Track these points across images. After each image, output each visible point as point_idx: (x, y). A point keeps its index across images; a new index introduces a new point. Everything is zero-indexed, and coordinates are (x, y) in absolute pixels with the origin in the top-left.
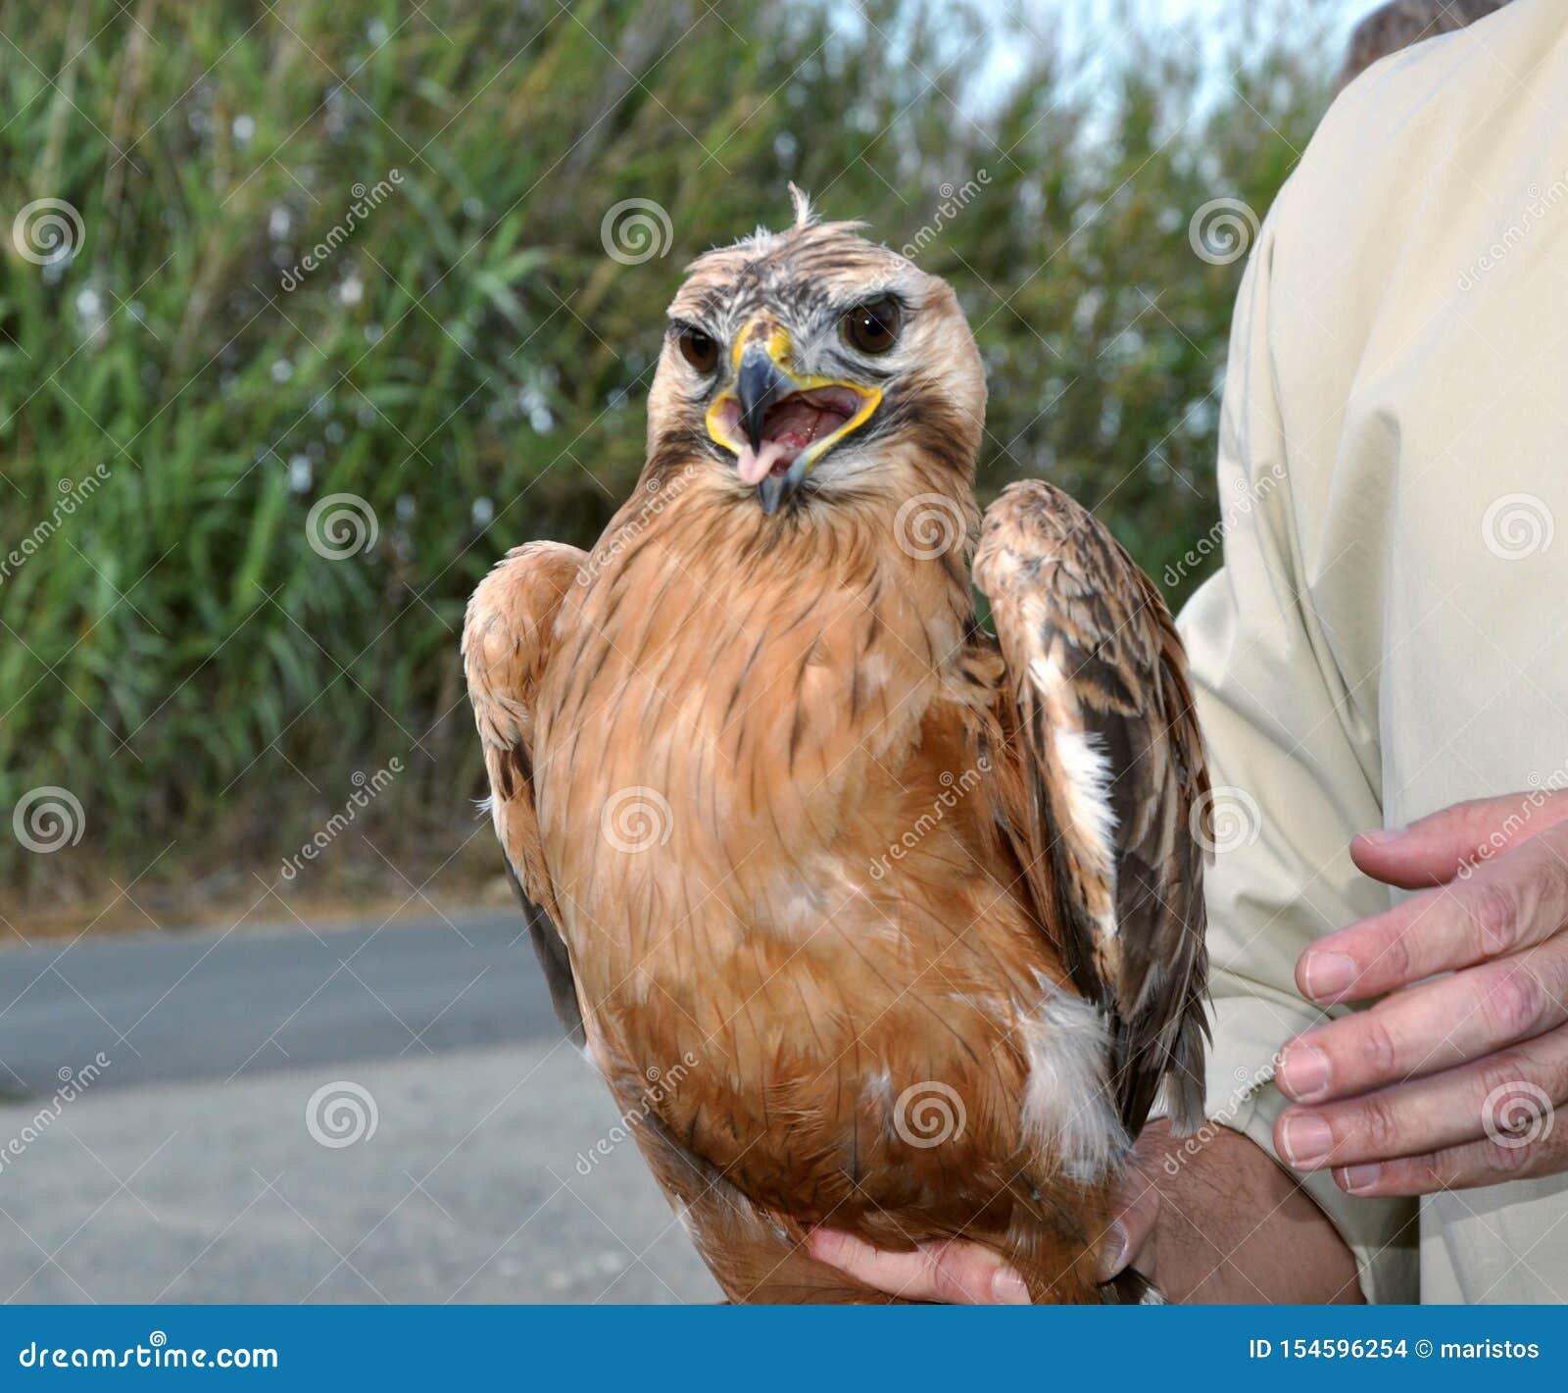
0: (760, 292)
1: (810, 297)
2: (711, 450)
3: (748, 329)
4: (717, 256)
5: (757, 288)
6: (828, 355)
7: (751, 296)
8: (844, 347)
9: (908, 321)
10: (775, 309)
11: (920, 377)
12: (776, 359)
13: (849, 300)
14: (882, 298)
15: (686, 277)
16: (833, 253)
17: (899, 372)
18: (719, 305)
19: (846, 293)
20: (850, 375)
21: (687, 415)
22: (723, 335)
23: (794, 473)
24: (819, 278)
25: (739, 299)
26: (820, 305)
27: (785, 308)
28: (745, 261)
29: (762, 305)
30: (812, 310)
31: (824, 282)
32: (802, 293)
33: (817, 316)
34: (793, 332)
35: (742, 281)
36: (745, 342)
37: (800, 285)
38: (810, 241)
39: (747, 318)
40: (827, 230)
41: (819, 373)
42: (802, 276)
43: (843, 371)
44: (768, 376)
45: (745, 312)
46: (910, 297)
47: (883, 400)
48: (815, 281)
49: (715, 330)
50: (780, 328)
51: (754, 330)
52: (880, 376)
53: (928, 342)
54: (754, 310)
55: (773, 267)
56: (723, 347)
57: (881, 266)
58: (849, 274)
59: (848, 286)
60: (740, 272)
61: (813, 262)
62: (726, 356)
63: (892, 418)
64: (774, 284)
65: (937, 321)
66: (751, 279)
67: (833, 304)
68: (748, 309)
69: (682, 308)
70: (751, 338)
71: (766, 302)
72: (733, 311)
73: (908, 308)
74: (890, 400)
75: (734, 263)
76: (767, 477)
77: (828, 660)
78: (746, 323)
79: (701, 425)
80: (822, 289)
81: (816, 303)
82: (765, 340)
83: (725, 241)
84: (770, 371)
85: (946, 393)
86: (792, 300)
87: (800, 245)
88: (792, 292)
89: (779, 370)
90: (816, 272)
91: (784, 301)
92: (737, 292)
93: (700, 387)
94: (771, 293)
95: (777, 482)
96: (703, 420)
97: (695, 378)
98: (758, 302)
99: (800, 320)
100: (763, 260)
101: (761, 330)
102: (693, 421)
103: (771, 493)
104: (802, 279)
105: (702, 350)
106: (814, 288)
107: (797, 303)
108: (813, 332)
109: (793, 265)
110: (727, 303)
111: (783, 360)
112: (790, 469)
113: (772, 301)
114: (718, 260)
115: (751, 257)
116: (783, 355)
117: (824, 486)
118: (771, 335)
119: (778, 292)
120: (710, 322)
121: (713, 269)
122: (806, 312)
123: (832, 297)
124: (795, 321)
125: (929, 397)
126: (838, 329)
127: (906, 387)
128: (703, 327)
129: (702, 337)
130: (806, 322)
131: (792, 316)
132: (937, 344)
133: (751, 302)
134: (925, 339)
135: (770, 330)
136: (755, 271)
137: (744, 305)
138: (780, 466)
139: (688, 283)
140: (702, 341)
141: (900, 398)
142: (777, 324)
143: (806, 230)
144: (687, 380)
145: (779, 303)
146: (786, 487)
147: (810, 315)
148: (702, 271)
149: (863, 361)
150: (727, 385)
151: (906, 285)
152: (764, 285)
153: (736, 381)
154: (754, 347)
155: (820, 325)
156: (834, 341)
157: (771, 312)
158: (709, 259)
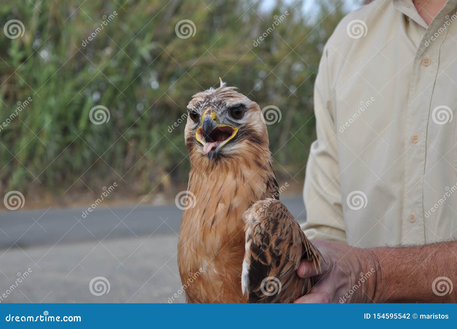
0: (209, 103)
1: (222, 104)
2: (197, 142)
3: (206, 112)
4: (200, 94)
5: (209, 102)
6: (226, 119)
7: (207, 104)
8: (230, 117)
9: (245, 111)
10: (213, 107)
11: (248, 125)
12: (213, 119)
13: (231, 105)
14: (240, 105)
15: (192, 98)
16: (228, 94)
17: (243, 124)
18: (199, 106)
19: (231, 104)
20: (231, 124)
21: (191, 133)
22: (200, 113)
23: (217, 150)
24: (224, 100)
25: (204, 104)
26: (224, 106)
27: (215, 107)
28: (206, 95)
29: (210, 106)
30: (222, 107)
31: (225, 101)
32: (220, 103)
33: (223, 109)
34: (217, 113)
35: (205, 100)
36: (205, 115)
37: (219, 101)
38: (222, 91)
39: (206, 109)
40: (227, 88)
41: (223, 123)
42: (220, 99)
43: (229, 123)
44: (211, 123)
45: (205, 107)
46: (246, 106)
47: (239, 130)
48: (223, 101)
49: (198, 112)
50: (214, 112)
51: (207, 112)
52: (238, 125)
53: (251, 117)
54: (208, 107)
55: (213, 97)
56: (200, 116)
57: (240, 97)
58: (231, 99)
59: (230, 102)
60: (205, 98)
61: (223, 96)
62: (201, 118)
63: (241, 135)
64: (213, 101)
65: (253, 112)
66: (208, 100)
67: (227, 106)
68: (207, 106)
69: (191, 106)
70: (207, 114)
71: (211, 105)
72: (203, 107)
73: (246, 108)
74: (240, 130)
75: (204, 95)
76: (210, 151)
77: (224, 202)
78: (206, 110)
79: (194, 136)
80: (225, 103)
81: (223, 106)
82: (210, 114)
83: (202, 90)
84: (211, 122)
85: (255, 129)
86: (217, 105)
87: (220, 92)
88: (217, 103)
89: (213, 122)
90: (224, 98)
91: (215, 105)
92: (204, 103)
93: (194, 126)
94: (212, 103)
95: (213, 152)
96: (195, 135)
97: (193, 123)
98: (209, 105)
99: (219, 110)
100: (211, 95)
101: (209, 112)
102: (193, 135)
103: (211, 155)
104: (220, 100)
105: (195, 117)
106: (223, 102)
107: (218, 106)
108: (222, 113)
109: (218, 97)
110: (201, 105)
111: (214, 120)
112: (216, 149)
113: (212, 105)
114: (200, 95)
115: (208, 94)
116: (214, 118)
117: (225, 153)
118: (212, 113)
119: (214, 103)
120: (197, 110)
121: (199, 97)
122: (221, 108)
123: (227, 105)
124: (218, 110)
125: (250, 129)
126: (228, 113)
127: (244, 127)
128: (195, 111)
129: (195, 113)
130: (220, 110)
131: (217, 109)
132: (252, 118)
133: (207, 105)
134: (250, 116)
135: (211, 112)
136: (208, 97)
137: (205, 106)
138: (213, 149)
139: (192, 100)
140: (195, 114)
141: (243, 130)
142: (213, 111)
143: (222, 88)
144: (191, 124)
145: (214, 106)
146: (215, 154)
147: (221, 109)
148: (196, 97)
149: (235, 121)
150: (201, 125)
151: (246, 102)
152: (210, 101)
153: (203, 124)
154: (207, 116)
155: (224, 111)
156: (227, 116)
157: (212, 108)
158: (198, 94)
